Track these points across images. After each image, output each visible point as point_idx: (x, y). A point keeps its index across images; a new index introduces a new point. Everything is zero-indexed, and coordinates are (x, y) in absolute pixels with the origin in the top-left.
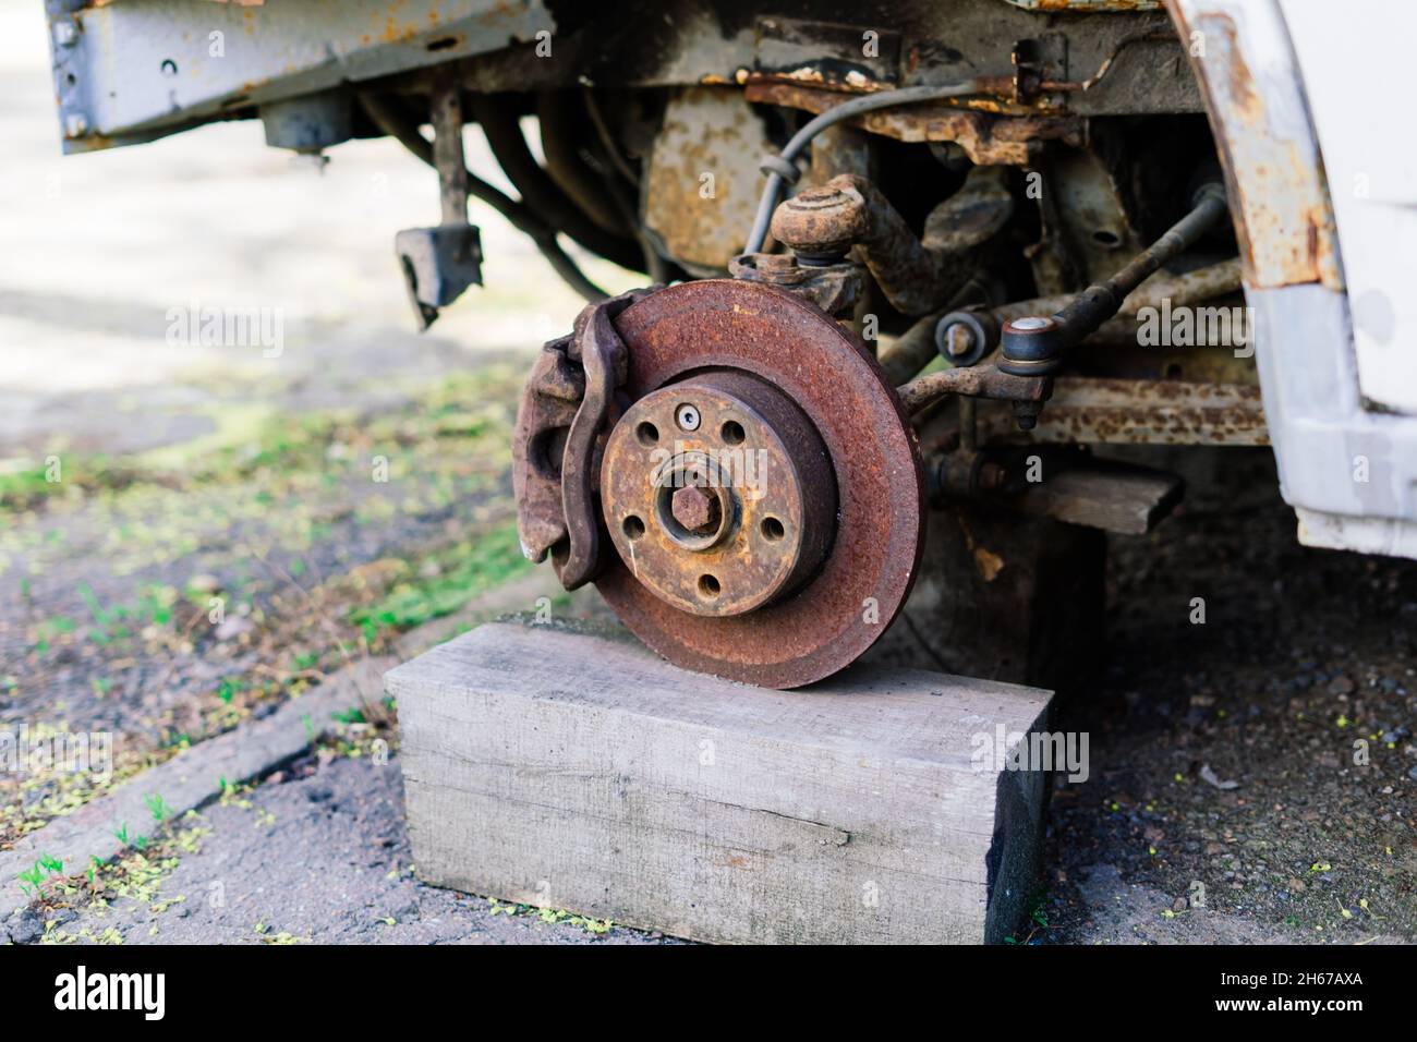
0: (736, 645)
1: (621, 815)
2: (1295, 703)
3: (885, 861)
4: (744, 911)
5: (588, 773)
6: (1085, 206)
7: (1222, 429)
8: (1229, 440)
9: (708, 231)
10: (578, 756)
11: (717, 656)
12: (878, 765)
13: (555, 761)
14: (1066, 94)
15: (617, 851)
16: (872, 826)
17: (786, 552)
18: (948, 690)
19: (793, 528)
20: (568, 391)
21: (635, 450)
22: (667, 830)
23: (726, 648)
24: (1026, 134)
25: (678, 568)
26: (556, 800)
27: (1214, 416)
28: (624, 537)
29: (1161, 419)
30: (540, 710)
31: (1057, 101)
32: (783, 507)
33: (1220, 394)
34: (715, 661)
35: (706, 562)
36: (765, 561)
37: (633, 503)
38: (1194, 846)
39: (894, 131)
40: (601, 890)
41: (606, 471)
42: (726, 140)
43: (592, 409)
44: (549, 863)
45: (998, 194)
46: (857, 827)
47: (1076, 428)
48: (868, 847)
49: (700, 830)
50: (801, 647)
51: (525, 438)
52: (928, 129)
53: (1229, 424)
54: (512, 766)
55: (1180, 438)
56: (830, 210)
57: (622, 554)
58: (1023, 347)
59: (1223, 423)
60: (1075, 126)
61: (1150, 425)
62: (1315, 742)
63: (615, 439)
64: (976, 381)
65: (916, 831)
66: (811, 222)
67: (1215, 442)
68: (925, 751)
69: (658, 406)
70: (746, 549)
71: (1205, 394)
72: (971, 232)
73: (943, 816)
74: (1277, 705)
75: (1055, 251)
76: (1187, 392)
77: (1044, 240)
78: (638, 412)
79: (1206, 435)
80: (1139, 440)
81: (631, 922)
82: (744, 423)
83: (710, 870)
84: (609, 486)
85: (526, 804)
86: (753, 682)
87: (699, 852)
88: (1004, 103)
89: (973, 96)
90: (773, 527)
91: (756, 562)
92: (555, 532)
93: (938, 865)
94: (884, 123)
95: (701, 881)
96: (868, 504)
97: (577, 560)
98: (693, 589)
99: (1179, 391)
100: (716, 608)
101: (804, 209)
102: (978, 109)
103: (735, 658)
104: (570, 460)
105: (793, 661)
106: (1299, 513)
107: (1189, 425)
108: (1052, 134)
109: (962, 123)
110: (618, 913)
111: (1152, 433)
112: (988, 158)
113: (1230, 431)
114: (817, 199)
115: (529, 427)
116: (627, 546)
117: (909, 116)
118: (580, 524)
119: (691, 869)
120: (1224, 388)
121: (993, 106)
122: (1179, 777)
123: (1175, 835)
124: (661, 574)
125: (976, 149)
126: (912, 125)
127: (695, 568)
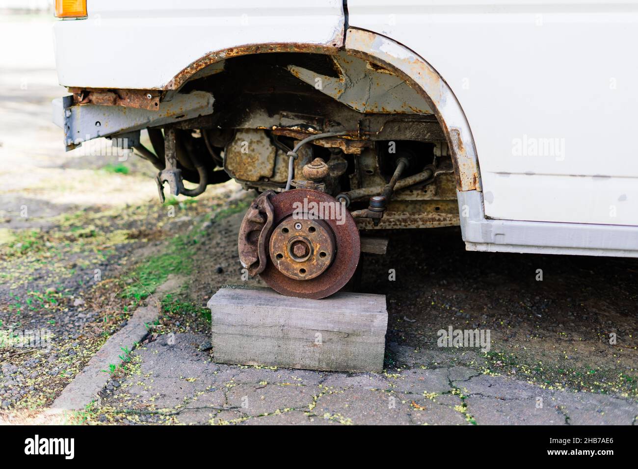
0: (304, 288)
1: (281, 336)
2: (418, 300)
3: (358, 340)
4: (317, 359)
5: (272, 325)
6: (366, 163)
7: (407, 224)
8: (409, 227)
9: (251, 171)
10: (269, 321)
11: (298, 292)
12: (356, 315)
13: (262, 323)
14: (369, 135)
15: (279, 346)
16: (354, 331)
17: (327, 261)
18: (359, 297)
19: (329, 254)
20: (262, 220)
21: (282, 235)
22: (295, 339)
23: (301, 289)
24: (360, 146)
25: (293, 267)
26: (261, 334)
27: (405, 221)
28: (276, 260)
29: (390, 222)
30: (258, 309)
31: (367, 137)
32: (327, 249)
33: (404, 214)
34: (297, 293)
35: (302, 265)
36: (320, 264)
37: (280, 250)
38: (413, 336)
39: (322, 144)
40: (274, 358)
41: (271, 242)
42: (258, 144)
43: (268, 225)
44: (258, 352)
45: (342, 160)
46: (350, 332)
47: (366, 225)
48: (353, 337)
49: (305, 338)
50: (323, 287)
51: (244, 234)
52: (332, 144)
53: (409, 223)
54: (248, 326)
55: (395, 227)
56: (321, 169)
57: (275, 264)
58: (377, 204)
59: (407, 222)
60: (371, 143)
61: (387, 224)
62: (429, 309)
63: (274, 233)
64: (366, 214)
65: (366, 331)
66: (318, 172)
67: (405, 228)
68: (366, 310)
69: (289, 224)
70: (315, 261)
71: (399, 215)
72: (340, 171)
73: (373, 326)
74: (413, 300)
75: (357, 176)
76: (395, 214)
77: (355, 173)
78: (283, 225)
79: (402, 226)
80: (383, 228)
81: (283, 366)
82: (315, 227)
83: (307, 349)
84: (272, 246)
85: (252, 336)
86: (309, 298)
87: (304, 344)
88: (352, 137)
89: (344, 135)
90: (323, 255)
91: (318, 264)
92: (255, 260)
93: (372, 340)
94: (319, 142)
95: (304, 352)
96: (346, 247)
97: (262, 267)
98: (298, 273)
99: (392, 214)
100: (305, 277)
101: (315, 168)
102: (345, 138)
103: (303, 292)
104: (261, 239)
105: (322, 291)
106: (466, 243)
107: (398, 223)
108: (366, 146)
109: (342, 142)
110: (279, 364)
111: (387, 226)
112: (349, 152)
113: (409, 225)
114: (317, 166)
115: (246, 231)
116: (278, 263)
117: (326, 140)
118: (263, 257)
119: (302, 349)
120: (405, 213)
121: (349, 138)
122: (399, 320)
123: (407, 334)
124: (288, 269)
125: (346, 150)
126: (327, 143)
127: (299, 267)
